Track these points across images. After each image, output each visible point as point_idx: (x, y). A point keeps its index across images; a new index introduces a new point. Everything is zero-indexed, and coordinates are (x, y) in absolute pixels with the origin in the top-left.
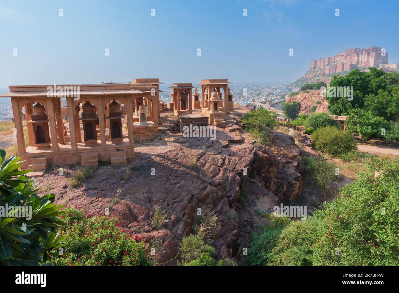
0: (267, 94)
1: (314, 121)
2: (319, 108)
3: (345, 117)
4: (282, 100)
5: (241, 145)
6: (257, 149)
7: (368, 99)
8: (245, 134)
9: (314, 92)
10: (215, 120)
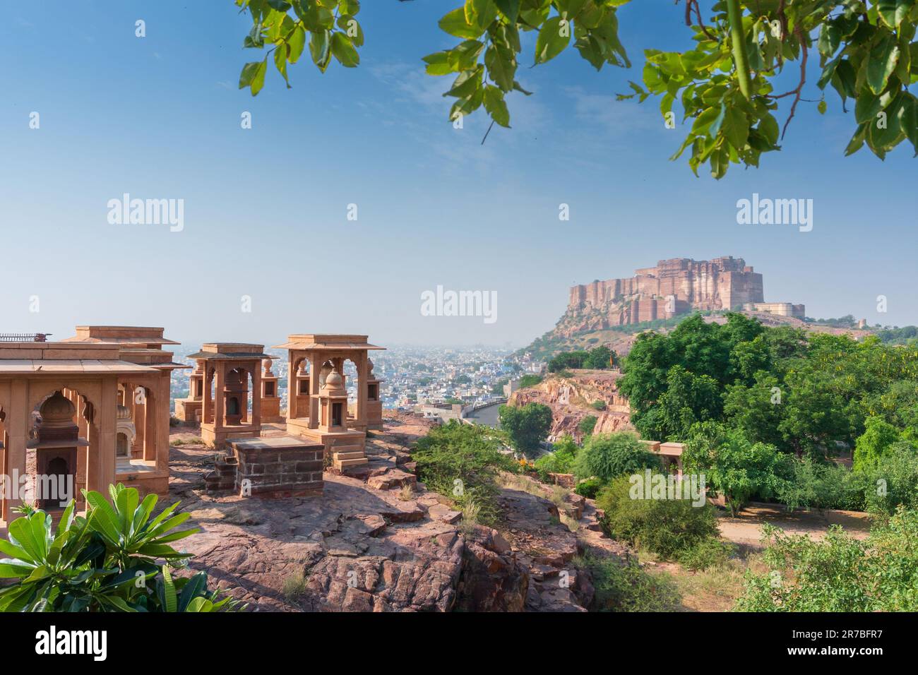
0: (453, 381)
1: (601, 457)
2: (604, 422)
3: (678, 445)
4: (495, 398)
7: (733, 396)
9: (586, 377)
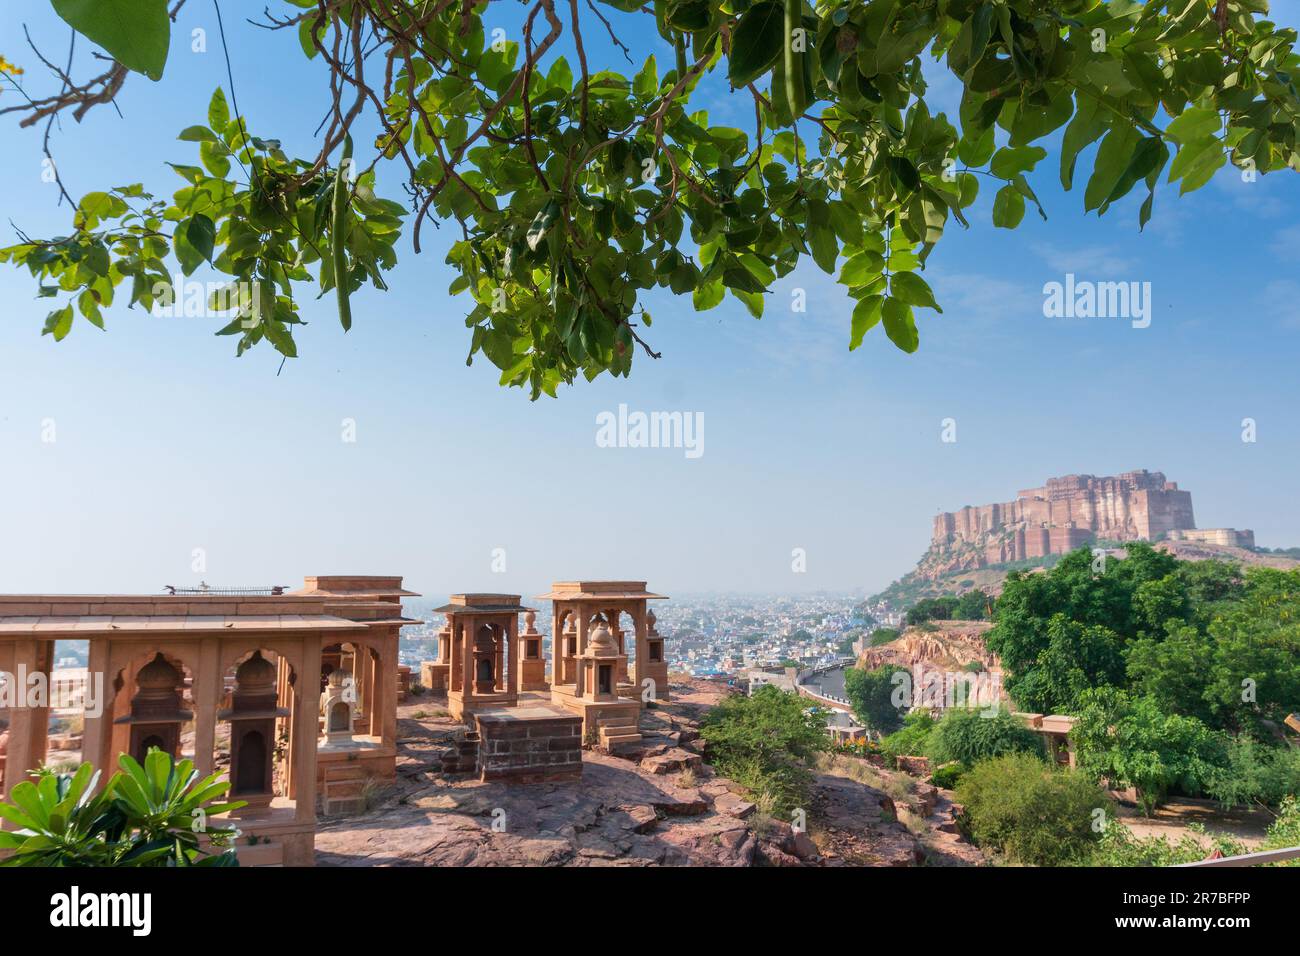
0: (788, 638)
1: (961, 734)
3: (1066, 718)
4: (843, 659)
5: (701, 824)
6: (762, 835)
8: (714, 782)
9: (956, 630)
10: (602, 730)
